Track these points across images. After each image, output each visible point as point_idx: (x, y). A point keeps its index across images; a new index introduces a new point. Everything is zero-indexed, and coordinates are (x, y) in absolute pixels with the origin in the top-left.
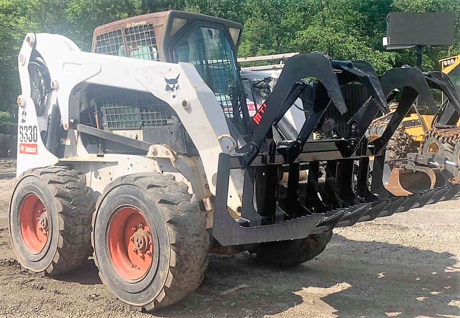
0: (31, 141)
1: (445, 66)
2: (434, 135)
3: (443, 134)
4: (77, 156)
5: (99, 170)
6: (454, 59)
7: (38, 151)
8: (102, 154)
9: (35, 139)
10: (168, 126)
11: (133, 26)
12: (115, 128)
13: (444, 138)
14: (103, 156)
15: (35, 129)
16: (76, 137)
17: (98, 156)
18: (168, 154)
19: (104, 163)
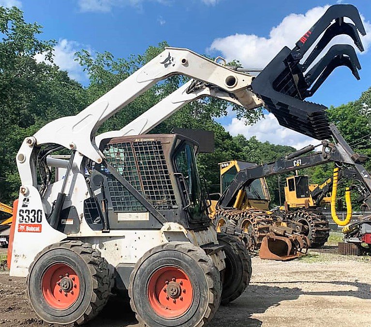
0: (34, 222)
1: (222, 168)
2: (222, 215)
3: (229, 213)
4: (81, 232)
5: (104, 243)
6: (229, 163)
7: (42, 230)
8: (108, 231)
9: (39, 220)
10: (173, 210)
11: (141, 141)
12: (120, 211)
13: (230, 217)
14: (109, 232)
15: (40, 212)
16: (80, 219)
17: (103, 232)
18: (181, 229)
19: (110, 237)
